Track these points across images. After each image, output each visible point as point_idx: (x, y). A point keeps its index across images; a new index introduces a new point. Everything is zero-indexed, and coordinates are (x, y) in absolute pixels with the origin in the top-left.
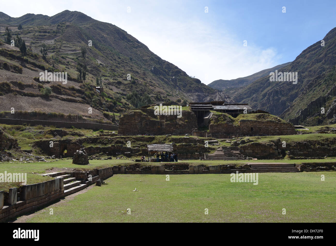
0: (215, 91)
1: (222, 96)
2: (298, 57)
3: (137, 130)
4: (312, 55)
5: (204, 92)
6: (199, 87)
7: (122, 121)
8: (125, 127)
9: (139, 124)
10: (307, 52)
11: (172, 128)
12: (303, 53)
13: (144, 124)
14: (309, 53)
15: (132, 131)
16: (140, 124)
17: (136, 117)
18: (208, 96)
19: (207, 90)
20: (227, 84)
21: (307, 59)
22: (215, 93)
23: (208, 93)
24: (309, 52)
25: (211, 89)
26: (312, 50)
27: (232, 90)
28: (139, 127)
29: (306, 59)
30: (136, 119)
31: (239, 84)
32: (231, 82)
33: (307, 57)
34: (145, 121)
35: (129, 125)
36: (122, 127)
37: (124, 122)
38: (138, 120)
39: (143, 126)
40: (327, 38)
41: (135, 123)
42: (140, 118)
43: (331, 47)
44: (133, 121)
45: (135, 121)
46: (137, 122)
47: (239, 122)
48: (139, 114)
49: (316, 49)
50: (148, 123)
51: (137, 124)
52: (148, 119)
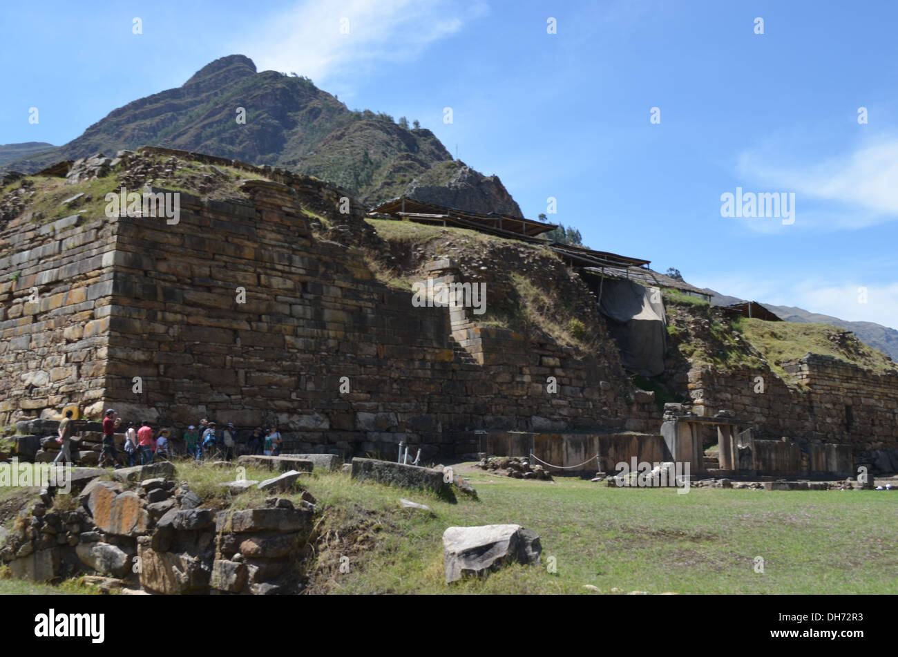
2: (92, 127)
3: (289, 372)
4: (141, 130)
7: (146, 263)
8: (175, 331)
9: (298, 309)
10: (124, 117)
11: (527, 379)
12: (115, 120)
13: (342, 315)
14: (133, 122)
15: (247, 379)
16: (309, 314)
17: (271, 237)
21: (125, 140)
24: (135, 118)
26: (145, 116)
28: (300, 343)
29: (122, 139)
30: (272, 262)
33: (127, 134)
34: (347, 293)
35: (212, 311)
36: (152, 318)
37: (163, 267)
38: (291, 273)
39: (334, 338)
40: (198, 85)
41: (269, 297)
42: (302, 258)
43: (217, 117)
44: (245, 278)
45: (263, 277)
46: (285, 289)
47: (805, 368)
48: (292, 211)
49: (158, 112)
50: (369, 311)
51: (287, 311)
52: (366, 277)
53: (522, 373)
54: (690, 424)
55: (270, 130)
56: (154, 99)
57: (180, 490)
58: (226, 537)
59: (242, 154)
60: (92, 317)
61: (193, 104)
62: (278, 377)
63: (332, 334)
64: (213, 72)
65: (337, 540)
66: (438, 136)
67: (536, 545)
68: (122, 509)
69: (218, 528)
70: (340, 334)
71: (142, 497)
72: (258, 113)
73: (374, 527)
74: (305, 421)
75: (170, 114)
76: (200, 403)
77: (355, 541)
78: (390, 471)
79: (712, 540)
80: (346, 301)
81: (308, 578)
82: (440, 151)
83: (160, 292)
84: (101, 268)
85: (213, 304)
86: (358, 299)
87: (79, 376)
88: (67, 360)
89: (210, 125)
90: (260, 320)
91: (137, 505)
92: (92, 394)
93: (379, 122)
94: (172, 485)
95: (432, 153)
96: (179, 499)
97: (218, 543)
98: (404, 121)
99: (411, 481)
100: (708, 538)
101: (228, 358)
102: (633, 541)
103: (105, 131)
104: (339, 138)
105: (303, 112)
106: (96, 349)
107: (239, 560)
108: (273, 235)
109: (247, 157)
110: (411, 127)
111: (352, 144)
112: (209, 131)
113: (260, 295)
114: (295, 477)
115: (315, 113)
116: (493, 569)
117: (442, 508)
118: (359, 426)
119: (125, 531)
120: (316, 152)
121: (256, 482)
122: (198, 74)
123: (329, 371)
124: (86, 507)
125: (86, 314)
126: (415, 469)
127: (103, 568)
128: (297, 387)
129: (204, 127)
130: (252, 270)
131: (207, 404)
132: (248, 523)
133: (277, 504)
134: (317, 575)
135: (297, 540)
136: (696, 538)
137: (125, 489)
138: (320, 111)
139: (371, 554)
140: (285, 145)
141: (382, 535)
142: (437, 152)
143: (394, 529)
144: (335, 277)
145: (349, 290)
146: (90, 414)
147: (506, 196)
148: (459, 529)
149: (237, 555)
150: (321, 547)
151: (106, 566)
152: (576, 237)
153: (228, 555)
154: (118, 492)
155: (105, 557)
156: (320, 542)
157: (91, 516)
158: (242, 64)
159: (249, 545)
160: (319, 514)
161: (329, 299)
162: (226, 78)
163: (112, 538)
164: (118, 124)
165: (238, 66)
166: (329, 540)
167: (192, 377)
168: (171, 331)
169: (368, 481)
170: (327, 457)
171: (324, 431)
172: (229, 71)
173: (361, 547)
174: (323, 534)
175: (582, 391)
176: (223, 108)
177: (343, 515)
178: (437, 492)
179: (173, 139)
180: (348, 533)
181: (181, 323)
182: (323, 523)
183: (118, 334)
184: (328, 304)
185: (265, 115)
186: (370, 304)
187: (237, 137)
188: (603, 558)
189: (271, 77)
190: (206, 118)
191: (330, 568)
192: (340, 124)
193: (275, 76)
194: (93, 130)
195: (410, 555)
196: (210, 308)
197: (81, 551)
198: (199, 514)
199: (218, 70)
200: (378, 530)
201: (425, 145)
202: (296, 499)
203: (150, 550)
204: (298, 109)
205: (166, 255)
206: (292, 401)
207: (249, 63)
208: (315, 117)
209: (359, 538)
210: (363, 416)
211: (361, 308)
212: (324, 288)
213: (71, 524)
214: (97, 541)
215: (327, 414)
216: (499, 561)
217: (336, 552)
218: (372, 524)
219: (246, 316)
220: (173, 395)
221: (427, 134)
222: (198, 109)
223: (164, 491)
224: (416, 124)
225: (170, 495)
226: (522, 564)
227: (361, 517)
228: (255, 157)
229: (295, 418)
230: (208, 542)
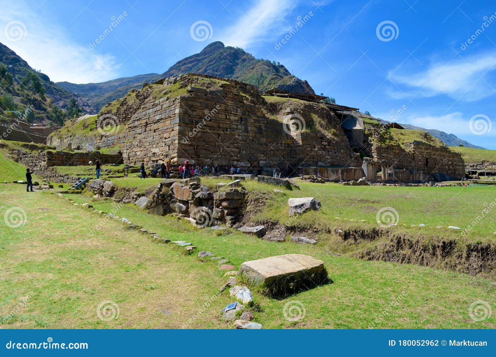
0: (70, 94)
1: (79, 102)
2: (171, 68)
3: (237, 148)
4: (187, 68)
5: (55, 94)
6: (48, 86)
7: (190, 112)
10: (181, 64)
11: (316, 149)
12: (178, 65)
13: (254, 129)
15: (223, 150)
18: (60, 100)
19: (58, 92)
20: (75, 89)
21: (182, 72)
22: (69, 97)
23: (60, 96)
24: (185, 64)
25: (63, 91)
27: (84, 97)
28: (240, 138)
29: (181, 71)
31: (89, 91)
32: (80, 87)
33: (182, 70)
34: (256, 121)
38: (237, 114)
39: (252, 136)
40: (205, 52)
41: (230, 123)
42: (241, 109)
43: (211, 63)
44: (222, 117)
45: (227, 116)
46: (235, 120)
47: (412, 145)
48: (237, 93)
49: (192, 62)
50: (263, 127)
51: (235, 127)
52: (262, 115)
53: (315, 147)
54: (372, 165)
55: (229, 66)
56: (191, 57)
57: (202, 186)
58: (217, 201)
59: (220, 75)
60: (173, 130)
61: (204, 59)
62: (233, 149)
63: (251, 135)
64: (210, 47)
65: (253, 202)
66: (286, 67)
67: (319, 204)
68: (183, 192)
69: (214, 198)
70: (254, 135)
71: (190, 188)
72: (225, 61)
73: (265, 198)
74: (242, 164)
75: (196, 62)
76: (208, 158)
77: (259, 203)
78: (270, 180)
79: (379, 203)
80: (255, 124)
81: (244, 215)
82: (286, 72)
83: (194, 122)
84: (175, 114)
85: (212, 125)
86: (259, 123)
87: (169, 150)
88: (165, 145)
89: (210, 65)
90: (227, 131)
91: (188, 191)
92: (173, 155)
93: (266, 63)
94: (199, 184)
95: (284, 73)
96: (202, 189)
97: (214, 203)
98: (274, 62)
99: (277, 183)
100: (377, 202)
101: (217, 143)
102: (352, 203)
103: (175, 69)
104: (253, 69)
105: (240, 60)
106: (174, 141)
107: (221, 208)
108: (231, 102)
109: (222, 76)
110: (277, 64)
111: (257, 70)
112: (209, 67)
113: (227, 122)
114: (239, 182)
115: (244, 60)
116: (304, 212)
117: (288, 192)
118: (260, 165)
119: (185, 199)
120: (245, 74)
121: (226, 183)
122: (205, 48)
123: (250, 147)
124: (172, 191)
125: (171, 130)
126: (279, 179)
127: (178, 211)
128: (240, 153)
129: (207, 66)
130: (224, 114)
131: (211, 158)
132: (224, 197)
133: (233, 191)
134: (247, 213)
135: (240, 202)
136: (373, 202)
137: (185, 186)
138: (246, 60)
139: (264, 207)
140: (235, 72)
141: (268, 201)
142: (286, 73)
143: (272, 199)
144: (252, 116)
145: (257, 120)
146: (173, 162)
147: (309, 88)
148: (293, 199)
149: (221, 207)
150: (248, 204)
151: (179, 210)
152: (334, 101)
153: (218, 207)
154: (182, 187)
155: (179, 207)
156: (247, 203)
157: (174, 194)
158: (219, 44)
159: (225, 204)
160: (247, 194)
161: (249, 123)
162: (214, 49)
163: (181, 201)
164: (179, 66)
165: (218, 45)
166: (250, 202)
167: (205, 150)
168: (198, 135)
169: (263, 183)
170: (250, 175)
171: (249, 167)
172: (215, 47)
173: (261, 204)
174: (248, 200)
175: (335, 153)
176: (214, 60)
177: (255, 194)
178: (286, 187)
179: (197, 71)
180: (257, 200)
181: (201, 132)
182: (248, 197)
183: (181, 136)
184: (250, 125)
185: (228, 62)
186: (263, 125)
187: (218, 69)
188: (342, 209)
189: (229, 49)
190: (208, 64)
191: (251, 211)
192: (253, 64)
193: (230, 48)
194: (171, 69)
195: (278, 207)
196: (210, 127)
197: (171, 205)
198: (208, 194)
199: (212, 46)
200: (267, 199)
201: (282, 70)
202: (239, 189)
203: (193, 205)
204: (238, 59)
205: (195, 109)
206: (238, 157)
207: (222, 44)
208: (244, 62)
209: (260, 202)
210: (261, 162)
211: (260, 126)
212: (248, 119)
213: (168, 197)
214: (176, 202)
215: (250, 162)
216: (307, 209)
217: (253, 206)
218: (264, 197)
219: (223, 129)
220: (199, 156)
221: (282, 66)
222: (206, 60)
223: (197, 186)
224: (279, 63)
225: (199, 188)
226: (314, 210)
227: (261, 195)
228: (225, 76)
229: (239, 163)
230: (211, 203)
